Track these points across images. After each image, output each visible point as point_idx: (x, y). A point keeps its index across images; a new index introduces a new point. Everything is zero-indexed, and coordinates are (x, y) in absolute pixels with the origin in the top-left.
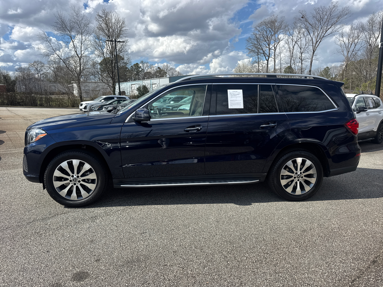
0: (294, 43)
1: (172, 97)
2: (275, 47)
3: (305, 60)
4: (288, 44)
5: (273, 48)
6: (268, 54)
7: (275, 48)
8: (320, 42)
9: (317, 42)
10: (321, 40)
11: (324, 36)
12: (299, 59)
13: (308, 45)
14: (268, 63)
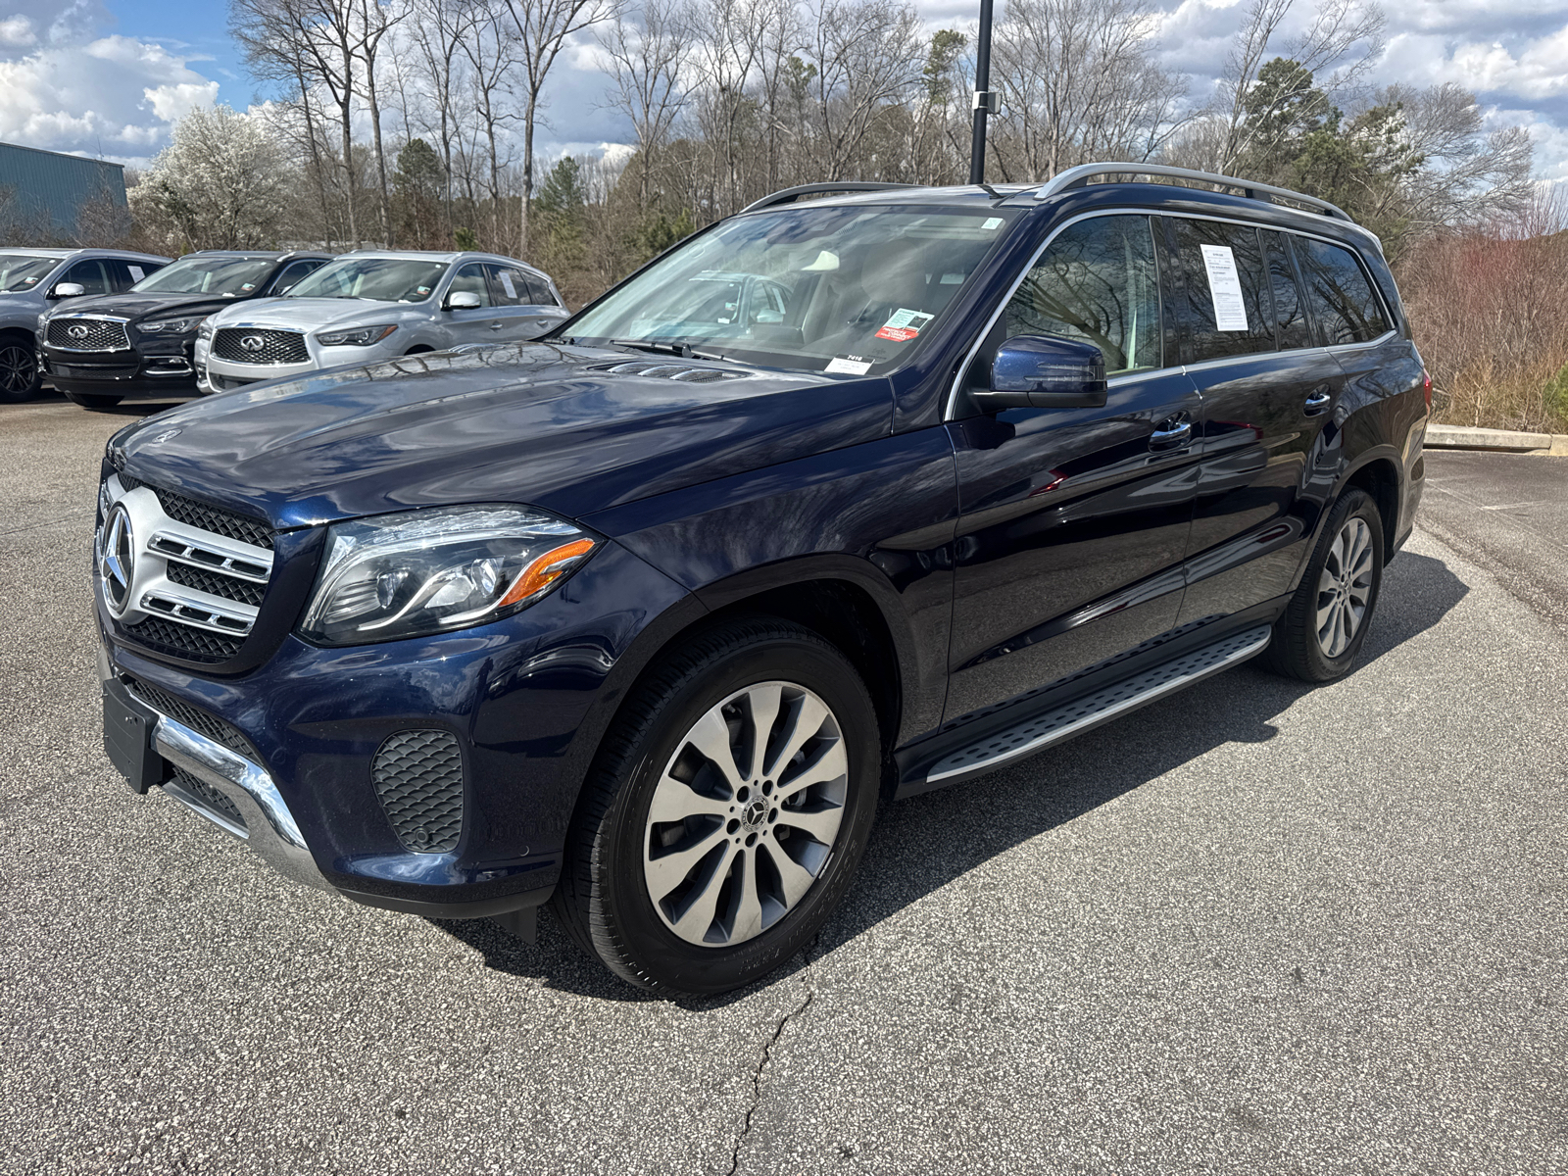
0: (449, 40)
1: (59, 261)
2: (369, 46)
3: (501, 122)
4: (424, 42)
5: (361, 51)
6: (342, 74)
7: (368, 51)
8: (555, 51)
9: (541, 50)
10: (557, 46)
11: (568, 29)
12: (475, 112)
13: (506, 59)
14: (346, 115)
